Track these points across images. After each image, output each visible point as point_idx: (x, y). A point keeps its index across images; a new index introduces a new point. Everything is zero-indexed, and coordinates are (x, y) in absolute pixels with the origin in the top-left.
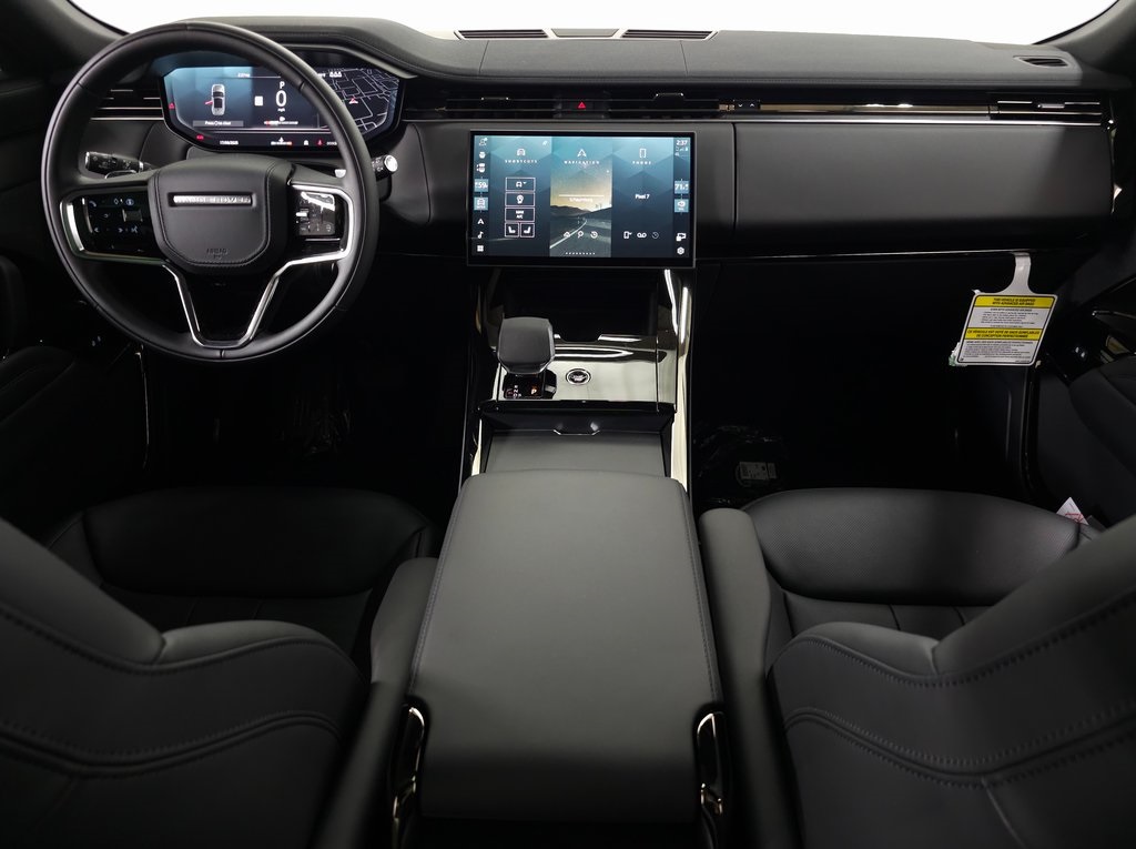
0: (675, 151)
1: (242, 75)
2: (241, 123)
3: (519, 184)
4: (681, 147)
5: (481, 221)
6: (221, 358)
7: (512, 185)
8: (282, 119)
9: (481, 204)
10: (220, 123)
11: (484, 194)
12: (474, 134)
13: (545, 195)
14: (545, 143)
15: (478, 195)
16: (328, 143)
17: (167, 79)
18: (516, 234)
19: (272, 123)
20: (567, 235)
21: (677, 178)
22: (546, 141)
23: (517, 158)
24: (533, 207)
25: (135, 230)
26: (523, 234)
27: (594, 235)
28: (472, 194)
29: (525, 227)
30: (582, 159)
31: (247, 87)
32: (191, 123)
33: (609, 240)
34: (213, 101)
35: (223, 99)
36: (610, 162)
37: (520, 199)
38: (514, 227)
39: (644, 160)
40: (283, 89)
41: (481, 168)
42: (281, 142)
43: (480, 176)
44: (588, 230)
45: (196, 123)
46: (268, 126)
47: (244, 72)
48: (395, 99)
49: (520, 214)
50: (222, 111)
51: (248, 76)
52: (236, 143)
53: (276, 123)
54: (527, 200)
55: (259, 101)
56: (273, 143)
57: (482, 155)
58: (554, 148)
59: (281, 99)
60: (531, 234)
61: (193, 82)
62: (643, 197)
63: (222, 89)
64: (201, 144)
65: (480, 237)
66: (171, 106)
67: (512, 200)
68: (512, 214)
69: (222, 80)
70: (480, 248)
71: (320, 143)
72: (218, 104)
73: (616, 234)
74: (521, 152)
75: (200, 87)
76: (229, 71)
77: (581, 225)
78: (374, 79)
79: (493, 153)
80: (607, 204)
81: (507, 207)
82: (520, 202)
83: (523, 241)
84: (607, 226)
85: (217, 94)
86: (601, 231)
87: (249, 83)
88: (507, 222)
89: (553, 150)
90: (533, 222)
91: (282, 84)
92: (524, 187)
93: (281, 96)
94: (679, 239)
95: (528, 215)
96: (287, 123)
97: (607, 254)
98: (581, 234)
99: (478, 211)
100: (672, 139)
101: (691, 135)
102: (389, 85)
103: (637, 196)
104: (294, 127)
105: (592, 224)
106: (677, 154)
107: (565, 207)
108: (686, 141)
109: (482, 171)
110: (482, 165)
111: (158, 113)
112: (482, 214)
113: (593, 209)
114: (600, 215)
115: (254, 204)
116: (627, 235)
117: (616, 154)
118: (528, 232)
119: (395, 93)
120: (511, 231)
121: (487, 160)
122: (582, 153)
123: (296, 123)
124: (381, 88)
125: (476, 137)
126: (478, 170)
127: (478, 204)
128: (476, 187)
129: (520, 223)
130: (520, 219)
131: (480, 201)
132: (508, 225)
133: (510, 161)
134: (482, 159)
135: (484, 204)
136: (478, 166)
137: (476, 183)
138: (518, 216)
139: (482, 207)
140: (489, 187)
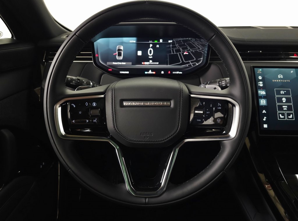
1: (132, 42)
2: (131, 63)
3: (282, 92)
5: (264, 112)
6: (146, 204)
7: (278, 93)
8: (151, 61)
10: (120, 63)
11: (264, 97)
12: (254, 67)
14: (292, 72)
15: (261, 97)
16: (174, 73)
17: (95, 43)
18: (284, 118)
19: (146, 63)
23: (279, 79)
24: (291, 104)
25: (95, 121)
26: (288, 118)
28: (258, 97)
29: (289, 115)
31: (134, 47)
32: (106, 63)
34: (117, 52)
35: (122, 52)
37: (284, 100)
38: (283, 114)
40: (152, 47)
41: (261, 84)
42: (150, 72)
43: (261, 88)
45: (108, 63)
46: (144, 64)
47: (133, 40)
48: (206, 52)
49: (285, 107)
50: (121, 58)
51: (135, 42)
52: (128, 72)
53: (148, 63)
54: (288, 100)
55: (140, 53)
56: (146, 73)
57: (260, 78)
59: (151, 52)
60: (293, 118)
61: (108, 44)
63: (122, 48)
64: (111, 73)
65: (264, 119)
66: (96, 55)
67: (280, 100)
68: (281, 108)
69: (122, 43)
70: (265, 126)
71: (169, 72)
72: (120, 55)
74: (280, 76)
75: (111, 47)
76: (125, 39)
78: (196, 43)
79: (266, 76)
81: (278, 104)
82: (284, 102)
83: (289, 122)
85: (119, 50)
87: (135, 45)
88: (278, 112)
89: (297, 76)
90: (293, 112)
91: (151, 45)
92: (285, 94)
93: (151, 51)
95: (289, 108)
96: (153, 63)
99: (262, 106)
102: (203, 45)
104: (157, 65)
109: (261, 85)
110: (261, 83)
111: (90, 59)
112: (264, 107)
115: (172, 106)
118: (291, 117)
119: (207, 49)
120: (281, 117)
121: (263, 80)
123: (158, 63)
124: (199, 47)
125: (255, 69)
126: (259, 85)
127: (262, 102)
128: (259, 94)
129: (286, 112)
130: (286, 110)
131: (263, 101)
132: (279, 114)
133: (275, 81)
134: (260, 80)
135: (265, 102)
136: (258, 83)
137: (259, 92)
138: (284, 109)
139: (264, 104)
140: (266, 94)
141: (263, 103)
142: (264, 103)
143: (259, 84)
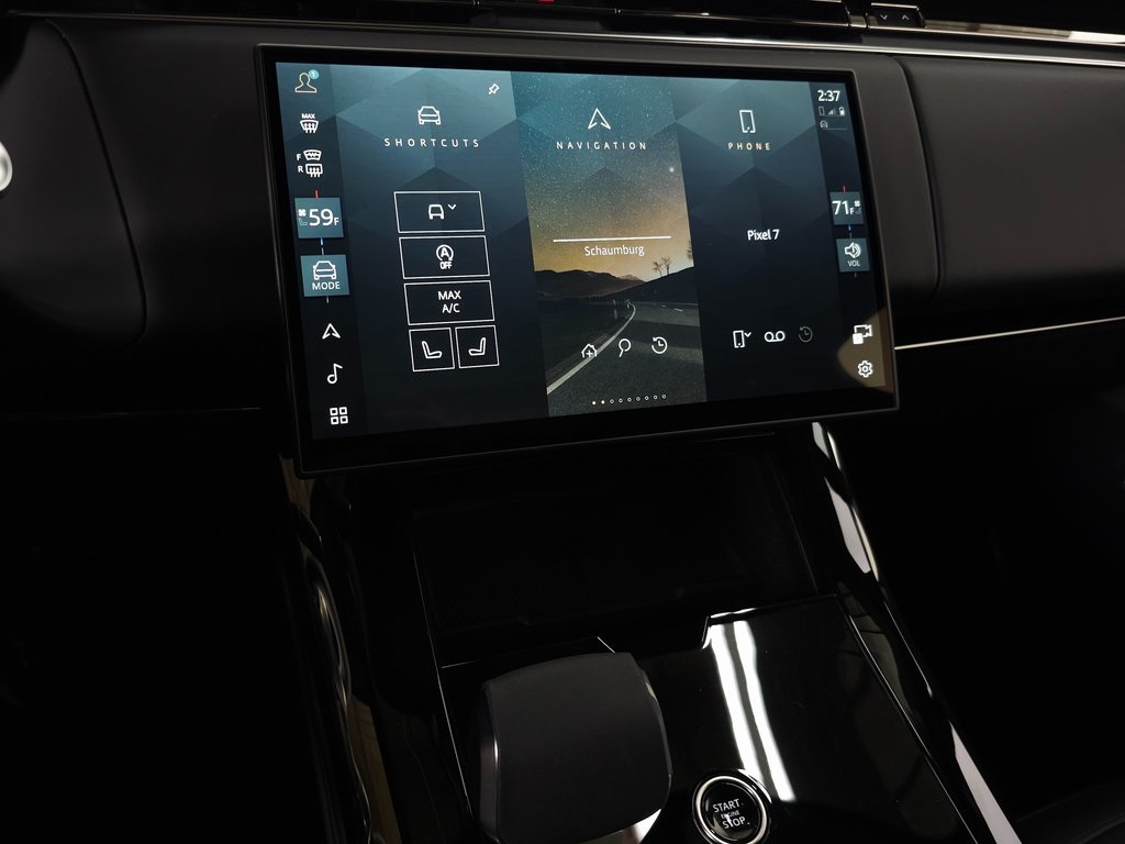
0: (818, 119)
3: (435, 212)
4: (829, 106)
5: (331, 332)
7: (415, 216)
9: (323, 276)
11: (332, 246)
12: (274, 56)
13: (514, 240)
14: (493, 89)
15: (313, 247)
18: (445, 361)
20: (591, 352)
21: (835, 185)
22: (495, 85)
23: (418, 131)
24: (485, 279)
26: (467, 359)
27: (660, 346)
28: (294, 247)
29: (469, 339)
30: (602, 134)
33: (697, 355)
36: (674, 143)
37: (445, 255)
38: (438, 341)
39: (753, 139)
41: (312, 164)
43: (313, 188)
44: (641, 333)
49: (449, 300)
54: (467, 257)
57: (309, 124)
58: (522, 102)
60: (489, 357)
62: (765, 236)
65: (332, 379)
67: (423, 258)
68: (426, 304)
70: (339, 416)
73: (713, 337)
74: (428, 115)
77: (622, 320)
79: (343, 115)
80: (682, 262)
81: (409, 281)
82: (444, 266)
83: (469, 383)
84: (688, 318)
86: (675, 335)
88: (414, 327)
89: (519, 112)
90: (490, 322)
92: (447, 223)
94: (858, 339)
95: (473, 302)
97: (696, 393)
98: (625, 346)
99: (319, 300)
100: (806, 84)
101: (844, 78)
103: (751, 233)
105: (651, 318)
106: (824, 125)
107: (576, 272)
108: (834, 94)
109: (315, 172)
110: (313, 154)
112: (328, 307)
113: (648, 275)
114: (669, 289)
116: (740, 338)
117: (684, 122)
118: (481, 351)
120: (429, 355)
121: (327, 137)
122: (597, 120)
125: (280, 66)
126: (300, 169)
127: (317, 277)
128: (301, 223)
129: (453, 326)
130: (453, 316)
131: (320, 266)
132: (418, 337)
133: (399, 142)
134: (310, 135)
135: (334, 276)
136: (298, 156)
137: (302, 213)
138: (445, 308)
139: (328, 286)
140: (344, 222)
141: (322, 280)
142: (329, 279)
143: (303, 161)
